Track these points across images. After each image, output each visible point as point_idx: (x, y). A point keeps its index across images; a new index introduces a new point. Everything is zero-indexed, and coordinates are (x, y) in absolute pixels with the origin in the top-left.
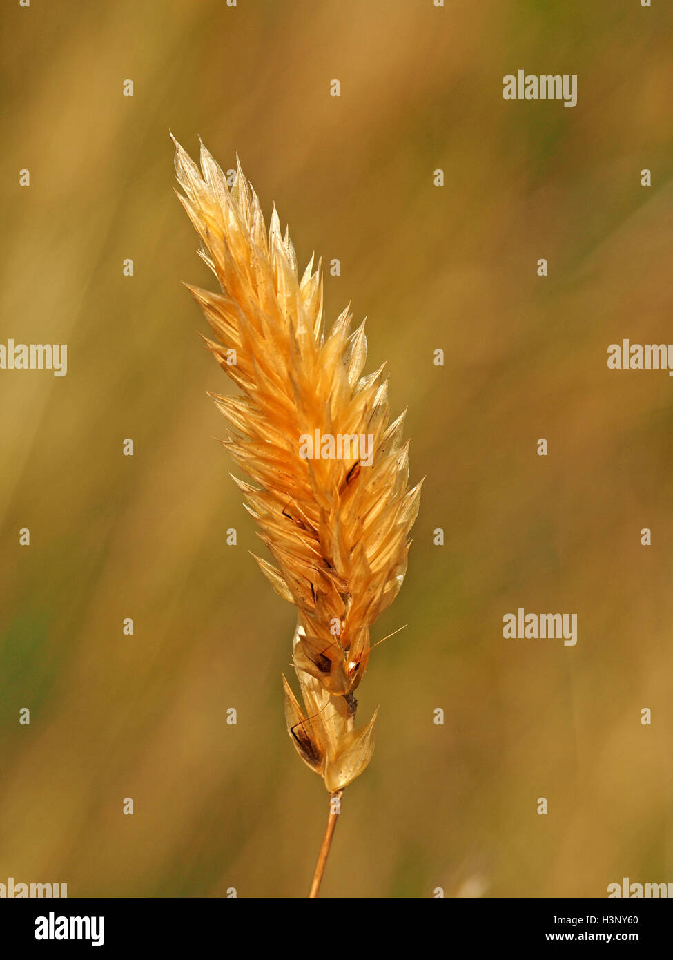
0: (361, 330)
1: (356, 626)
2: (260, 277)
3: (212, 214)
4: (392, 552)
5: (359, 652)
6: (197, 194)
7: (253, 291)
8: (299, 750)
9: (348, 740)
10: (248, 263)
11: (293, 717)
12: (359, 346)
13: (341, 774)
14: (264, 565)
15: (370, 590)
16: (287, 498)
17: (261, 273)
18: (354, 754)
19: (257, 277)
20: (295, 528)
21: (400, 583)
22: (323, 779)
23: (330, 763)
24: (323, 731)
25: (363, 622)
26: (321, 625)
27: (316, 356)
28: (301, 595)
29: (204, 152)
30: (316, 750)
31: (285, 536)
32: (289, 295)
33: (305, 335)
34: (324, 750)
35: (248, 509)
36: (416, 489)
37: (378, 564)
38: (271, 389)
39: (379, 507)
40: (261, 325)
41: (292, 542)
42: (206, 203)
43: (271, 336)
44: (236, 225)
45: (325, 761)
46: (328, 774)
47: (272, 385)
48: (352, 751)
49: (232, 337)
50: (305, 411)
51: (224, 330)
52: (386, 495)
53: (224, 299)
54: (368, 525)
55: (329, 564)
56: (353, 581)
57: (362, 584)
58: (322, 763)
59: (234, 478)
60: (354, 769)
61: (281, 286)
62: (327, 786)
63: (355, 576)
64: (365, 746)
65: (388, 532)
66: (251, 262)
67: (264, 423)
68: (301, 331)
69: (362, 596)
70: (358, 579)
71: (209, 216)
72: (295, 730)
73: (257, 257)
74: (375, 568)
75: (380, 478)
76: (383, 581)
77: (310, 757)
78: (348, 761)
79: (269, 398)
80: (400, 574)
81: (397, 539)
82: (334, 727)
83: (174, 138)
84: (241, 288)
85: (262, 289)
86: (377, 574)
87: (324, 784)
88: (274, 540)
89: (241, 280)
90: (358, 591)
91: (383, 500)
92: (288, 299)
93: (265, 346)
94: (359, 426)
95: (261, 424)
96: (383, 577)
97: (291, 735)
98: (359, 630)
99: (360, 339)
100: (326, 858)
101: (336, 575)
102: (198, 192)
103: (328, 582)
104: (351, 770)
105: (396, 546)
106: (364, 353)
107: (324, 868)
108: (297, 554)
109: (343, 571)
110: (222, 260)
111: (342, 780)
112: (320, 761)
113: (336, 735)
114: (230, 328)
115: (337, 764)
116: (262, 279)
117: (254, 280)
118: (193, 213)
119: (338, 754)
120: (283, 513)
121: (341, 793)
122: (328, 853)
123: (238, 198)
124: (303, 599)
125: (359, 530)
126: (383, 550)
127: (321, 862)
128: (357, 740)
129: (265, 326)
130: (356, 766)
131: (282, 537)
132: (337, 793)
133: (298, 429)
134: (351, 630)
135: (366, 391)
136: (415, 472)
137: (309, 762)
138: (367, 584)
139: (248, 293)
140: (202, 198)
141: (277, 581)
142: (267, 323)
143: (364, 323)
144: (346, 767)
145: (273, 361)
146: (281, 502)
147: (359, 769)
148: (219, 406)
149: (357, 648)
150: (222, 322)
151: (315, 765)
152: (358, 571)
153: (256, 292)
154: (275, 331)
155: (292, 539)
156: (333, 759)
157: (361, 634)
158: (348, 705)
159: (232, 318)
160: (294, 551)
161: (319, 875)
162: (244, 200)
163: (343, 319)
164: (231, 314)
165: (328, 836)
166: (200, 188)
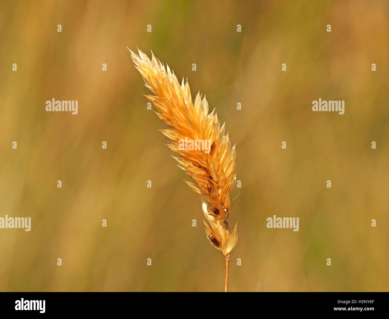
0: (205, 99)
1: (224, 197)
2: (169, 88)
3: (148, 71)
4: (231, 169)
5: (227, 205)
6: (141, 65)
7: (167, 93)
8: (212, 243)
9: (228, 236)
10: (164, 84)
11: (208, 233)
12: (205, 104)
13: (228, 249)
14: (189, 184)
15: (227, 184)
16: (193, 159)
17: (169, 87)
18: (231, 240)
19: (168, 88)
20: (198, 168)
21: (235, 180)
22: (222, 252)
23: (224, 245)
24: (219, 235)
25: (226, 195)
26: (213, 199)
27: (192, 110)
28: (204, 190)
29: (140, 51)
30: (218, 242)
31: (195, 171)
32: (179, 92)
33: (188, 104)
34: (221, 241)
35: (179, 166)
36: (234, 147)
37: (228, 174)
38: (180, 123)
39: (224, 156)
40: (173, 103)
41: (197, 173)
42: (145, 68)
43: (177, 106)
44: (157, 72)
45: (222, 245)
46: (224, 249)
47: (181, 122)
48: (230, 240)
49: (164, 110)
50: (194, 128)
51: (161, 108)
52: (225, 151)
53: (160, 97)
54: (221, 162)
55: (211, 178)
56: (221, 182)
57: (224, 182)
58: (221, 246)
59: (173, 157)
60: (232, 246)
61: (176, 90)
62: (224, 253)
63: (221, 180)
64: (234, 237)
65: (229, 163)
66: (165, 84)
67: (181, 136)
68: (186, 103)
69: (224, 186)
70: (222, 180)
71: (147, 72)
72: (210, 237)
73: (167, 81)
74: (227, 175)
75: (222, 146)
76: (231, 180)
77: (216, 245)
78: (229, 243)
79: (180, 127)
80: (235, 177)
81: (232, 165)
82: (222, 232)
83: (129, 49)
84: (163, 92)
85: (170, 92)
86: (228, 177)
87: (223, 253)
88: (192, 173)
89: (163, 90)
90: (223, 185)
91: (225, 153)
92: (179, 93)
93: (176, 110)
94: (212, 130)
95: (180, 136)
96: (230, 178)
97: (209, 239)
98: (225, 198)
99: (205, 102)
100: (228, 278)
101: (214, 181)
102: (141, 64)
103: (212, 184)
104: (231, 246)
105: (232, 167)
106: (207, 106)
107: (228, 282)
108: (200, 177)
109: (216, 179)
110: (155, 86)
111: (228, 250)
112: (220, 245)
113: (224, 235)
114: (162, 106)
115: (226, 245)
116: (170, 88)
117: (167, 89)
118: (142, 72)
119: (226, 242)
120: (193, 164)
121: (229, 255)
122: (228, 276)
123: (154, 64)
124: (205, 191)
125: (219, 164)
126: (228, 169)
127: (226, 280)
128: (231, 235)
129: (175, 104)
130: (232, 244)
131: (194, 172)
132: (227, 255)
133: (192, 135)
134: (223, 198)
135: (211, 119)
136: (232, 142)
137: (216, 246)
138: (225, 181)
139: (166, 94)
140: (143, 66)
141: (194, 188)
142: (175, 102)
143: (205, 96)
144: (229, 246)
145: (179, 115)
146: (191, 161)
147: (234, 245)
148: (164, 134)
149: (226, 204)
150: (159, 105)
151: (218, 247)
152: (222, 178)
153: (169, 93)
154: (178, 105)
155: (197, 172)
156: (224, 243)
157: (226, 199)
158: (226, 225)
159: (162, 104)
160: (199, 176)
161: (227, 284)
162: (157, 64)
163: (198, 97)
164: (162, 102)
165: (227, 271)
166: (142, 63)
